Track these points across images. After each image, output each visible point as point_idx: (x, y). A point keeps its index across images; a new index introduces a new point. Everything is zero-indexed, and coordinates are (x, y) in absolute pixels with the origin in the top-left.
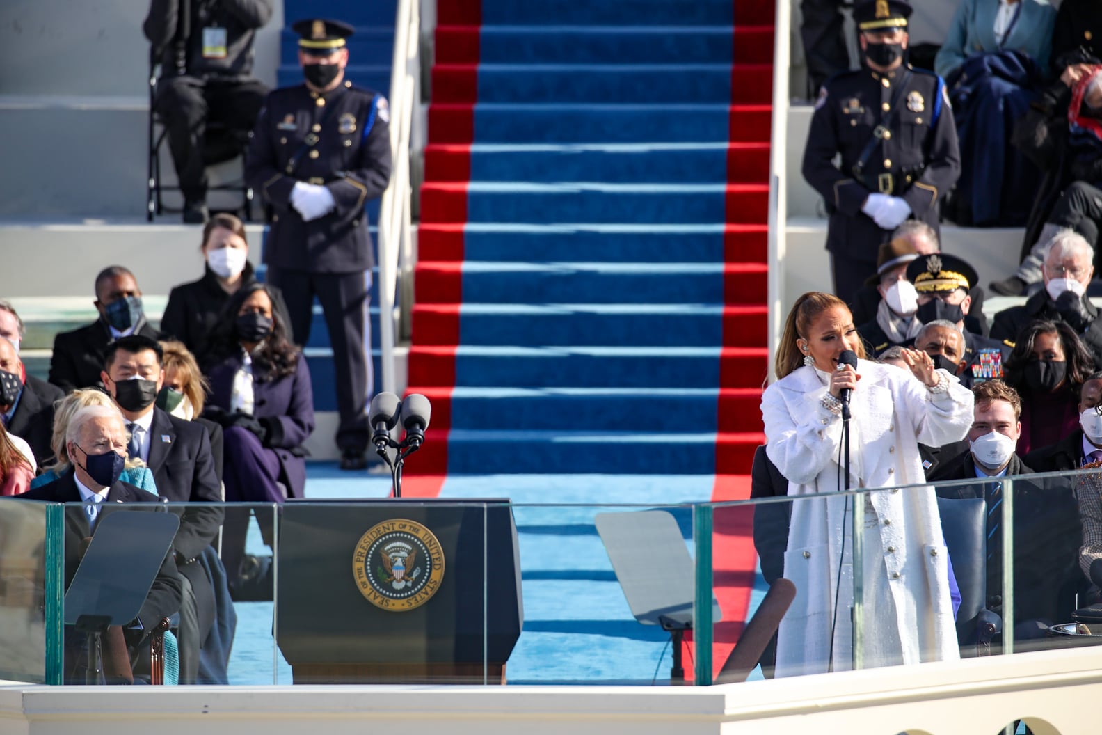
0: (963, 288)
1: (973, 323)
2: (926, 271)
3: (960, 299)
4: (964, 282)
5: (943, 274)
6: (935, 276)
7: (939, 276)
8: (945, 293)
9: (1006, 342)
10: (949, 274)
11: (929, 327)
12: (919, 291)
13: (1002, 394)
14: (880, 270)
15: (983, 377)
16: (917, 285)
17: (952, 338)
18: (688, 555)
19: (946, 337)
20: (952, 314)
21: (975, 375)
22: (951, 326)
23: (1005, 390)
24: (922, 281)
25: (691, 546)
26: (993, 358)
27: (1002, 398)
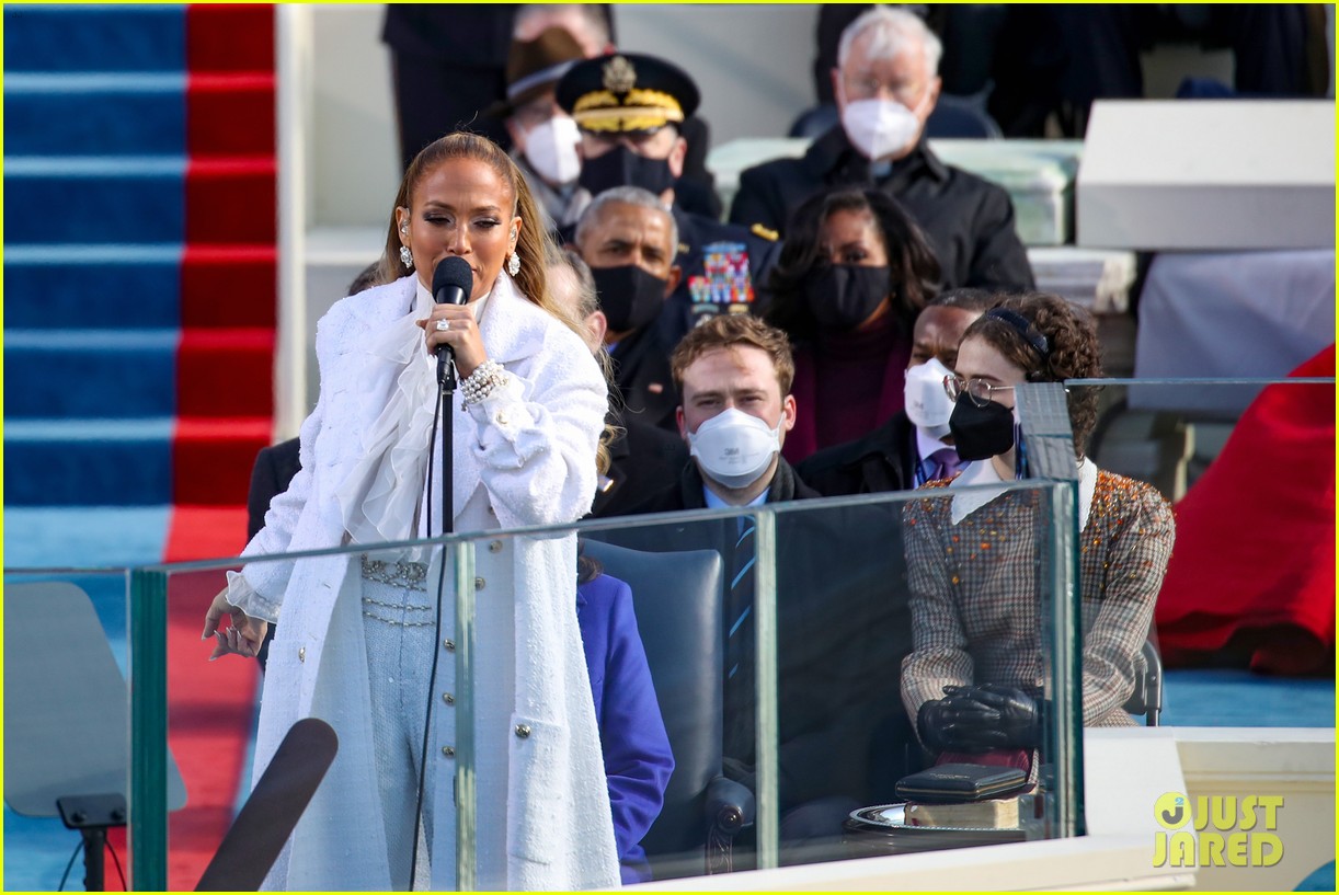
0: (671, 123)
1: (693, 193)
2: (601, 88)
3: (666, 147)
4: (675, 113)
5: (637, 96)
6: (621, 99)
7: (629, 101)
8: (640, 135)
9: (758, 229)
10: (649, 97)
11: (606, 202)
12: (581, 127)
13: (749, 334)
14: (515, 90)
15: (711, 302)
16: (581, 117)
17: (653, 228)
18: (117, 672)
19: (642, 227)
20: (652, 176)
21: (697, 297)
22: (650, 200)
23: (755, 329)
24: (593, 108)
25: (123, 655)
26: (732, 263)
27: (748, 342)
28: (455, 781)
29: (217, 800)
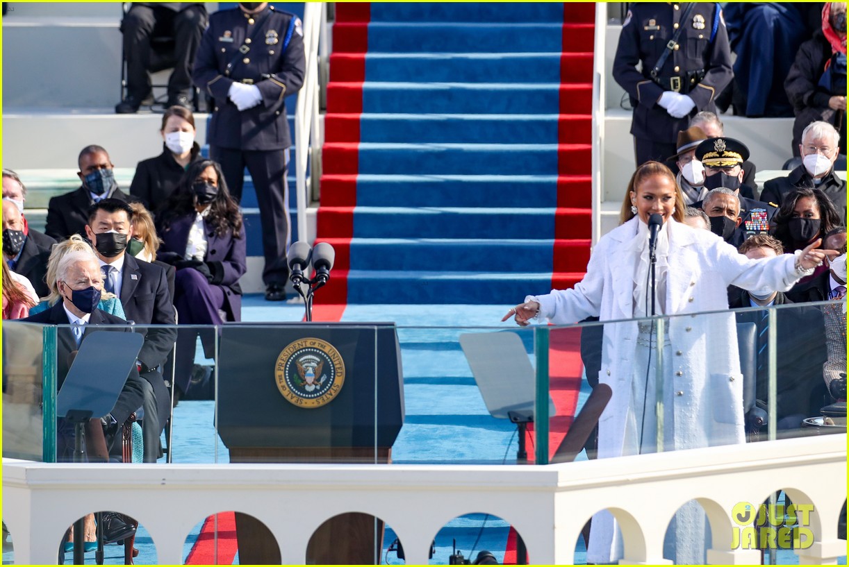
0: (740, 164)
1: (747, 190)
2: (713, 151)
3: (737, 172)
4: (741, 160)
5: (727, 153)
6: (721, 155)
7: (723, 155)
8: (728, 168)
9: (771, 203)
10: (731, 154)
11: (714, 192)
12: (704, 165)
13: (767, 243)
14: (678, 151)
15: (753, 230)
16: (703, 161)
17: (731, 203)
18: (530, 366)
19: (727, 202)
20: (731, 183)
21: (748, 229)
22: (731, 192)
23: (770, 241)
24: (709, 158)
25: (533, 359)
26: (761, 216)
27: (767, 246)
28: (656, 407)
29: (568, 413)
